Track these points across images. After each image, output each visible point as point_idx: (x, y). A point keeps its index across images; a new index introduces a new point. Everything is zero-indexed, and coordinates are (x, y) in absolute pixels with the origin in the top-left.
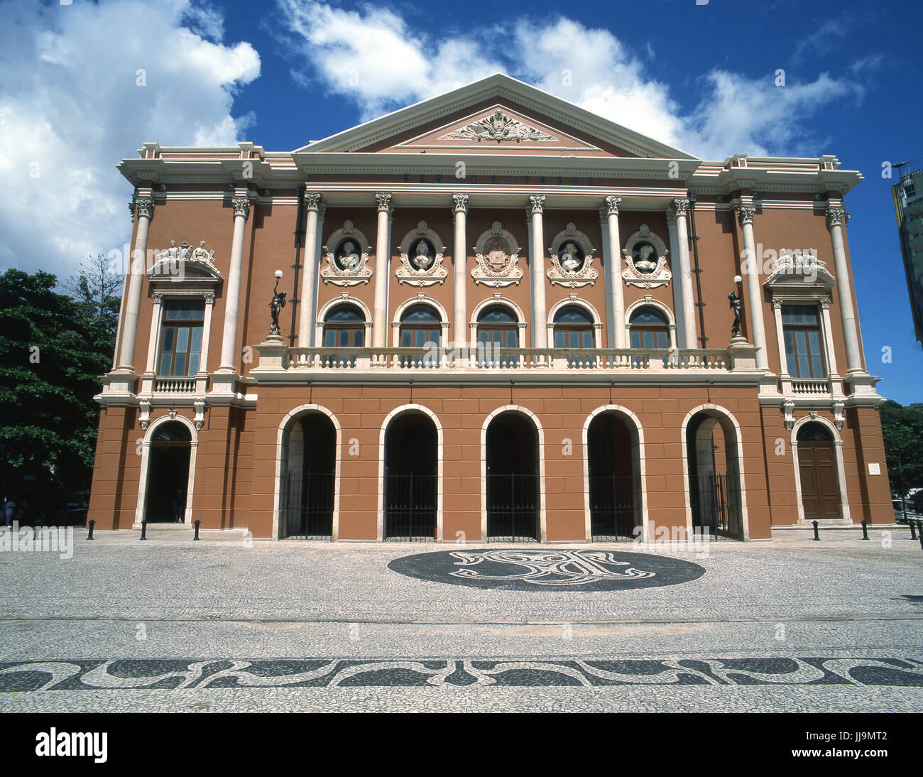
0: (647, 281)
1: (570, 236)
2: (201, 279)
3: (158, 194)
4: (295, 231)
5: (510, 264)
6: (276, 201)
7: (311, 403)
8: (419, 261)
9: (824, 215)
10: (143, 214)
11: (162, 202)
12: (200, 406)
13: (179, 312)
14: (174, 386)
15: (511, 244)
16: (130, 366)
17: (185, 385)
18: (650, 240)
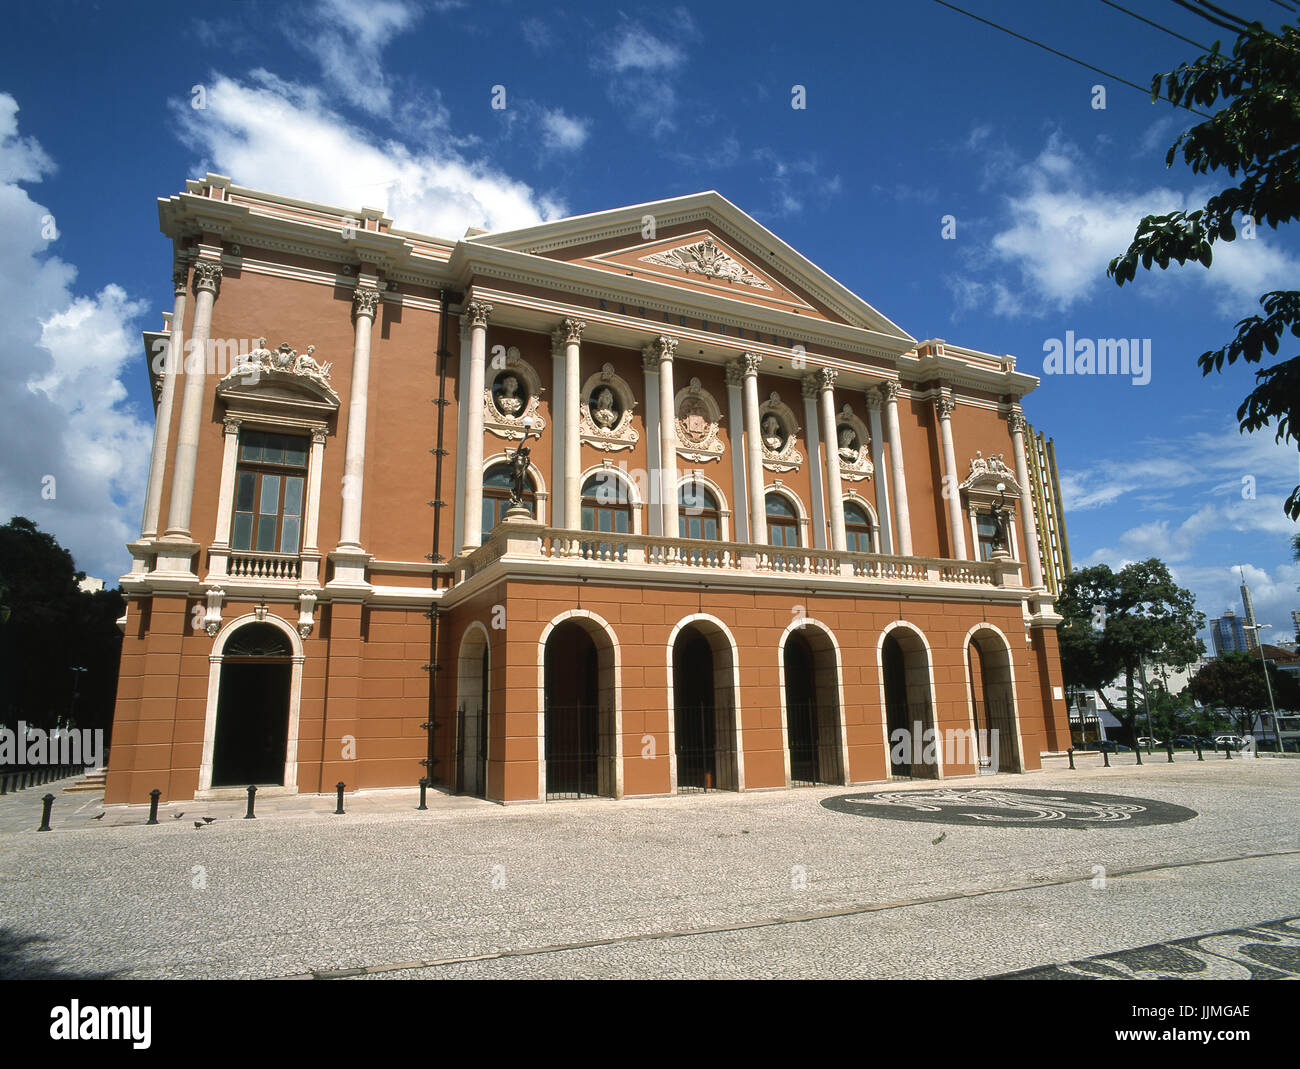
0: (851, 472)
1: (773, 407)
2: (308, 404)
3: (229, 260)
4: (436, 350)
5: (710, 435)
6: (408, 301)
7: (579, 608)
8: (605, 416)
9: (1005, 419)
10: (206, 285)
11: (235, 272)
12: (310, 600)
13: (263, 451)
14: (261, 567)
15: (710, 410)
16: (187, 531)
17: (279, 566)
18: (852, 424)
